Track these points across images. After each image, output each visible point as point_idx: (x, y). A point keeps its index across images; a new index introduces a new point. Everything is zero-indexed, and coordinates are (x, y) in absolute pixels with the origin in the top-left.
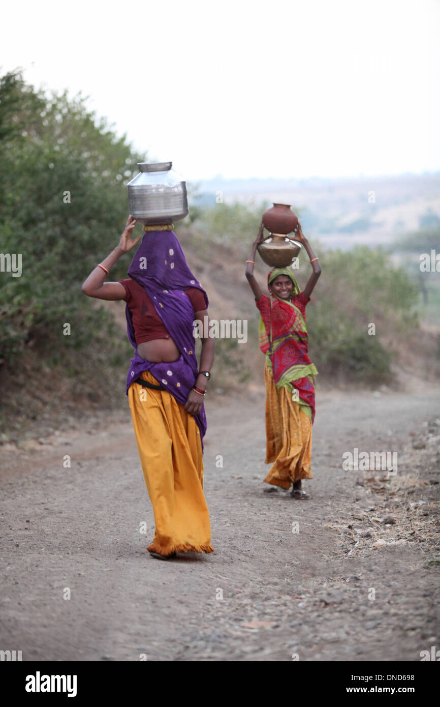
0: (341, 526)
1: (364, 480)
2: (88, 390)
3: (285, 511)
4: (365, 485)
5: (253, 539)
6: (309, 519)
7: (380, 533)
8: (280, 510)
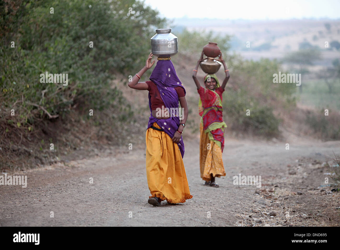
0: (245, 216)
1: (260, 190)
2: (106, 134)
3: (213, 206)
4: (260, 194)
5: (194, 221)
6: (227, 211)
7: (267, 221)
8: (211, 205)
